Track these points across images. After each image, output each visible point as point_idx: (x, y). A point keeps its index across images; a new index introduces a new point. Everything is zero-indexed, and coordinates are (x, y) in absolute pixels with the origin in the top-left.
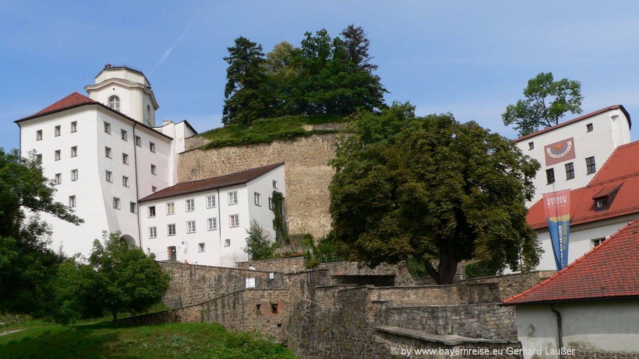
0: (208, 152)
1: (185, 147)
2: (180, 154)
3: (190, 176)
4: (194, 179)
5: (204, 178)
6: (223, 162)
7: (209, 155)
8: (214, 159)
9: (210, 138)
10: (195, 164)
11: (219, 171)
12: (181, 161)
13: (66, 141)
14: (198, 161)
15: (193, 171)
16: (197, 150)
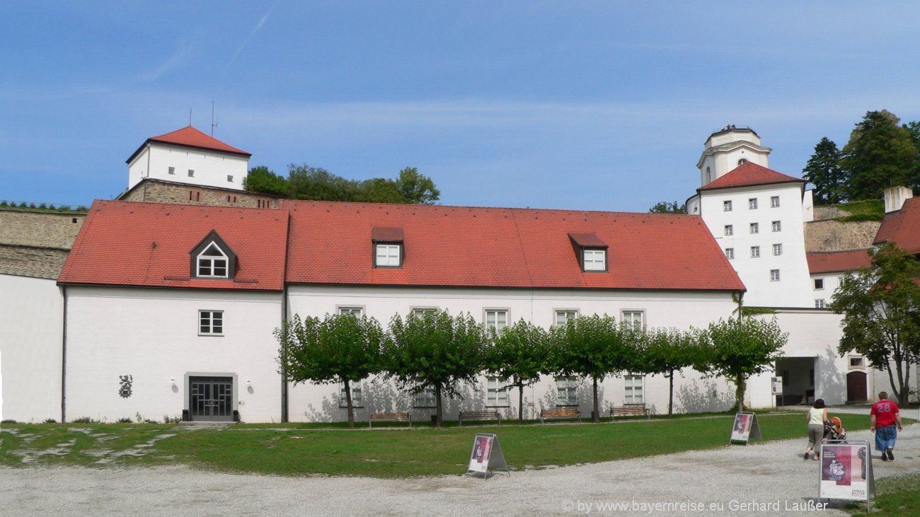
0: (847, 225)
1: (814, 216)
2: (808, 222)
3: (822, 246)
4: (828, 249)
5: (841, 250)
6: (864, 235)
7: (848, 227)
8: (854, 231)
9: (847, 210)
10: (830, 234)
11: (860, 244)
12: (808, 230)
13: (765, 214)
14: (834, 232)
15: (827, 241)
16: (831, 221)
